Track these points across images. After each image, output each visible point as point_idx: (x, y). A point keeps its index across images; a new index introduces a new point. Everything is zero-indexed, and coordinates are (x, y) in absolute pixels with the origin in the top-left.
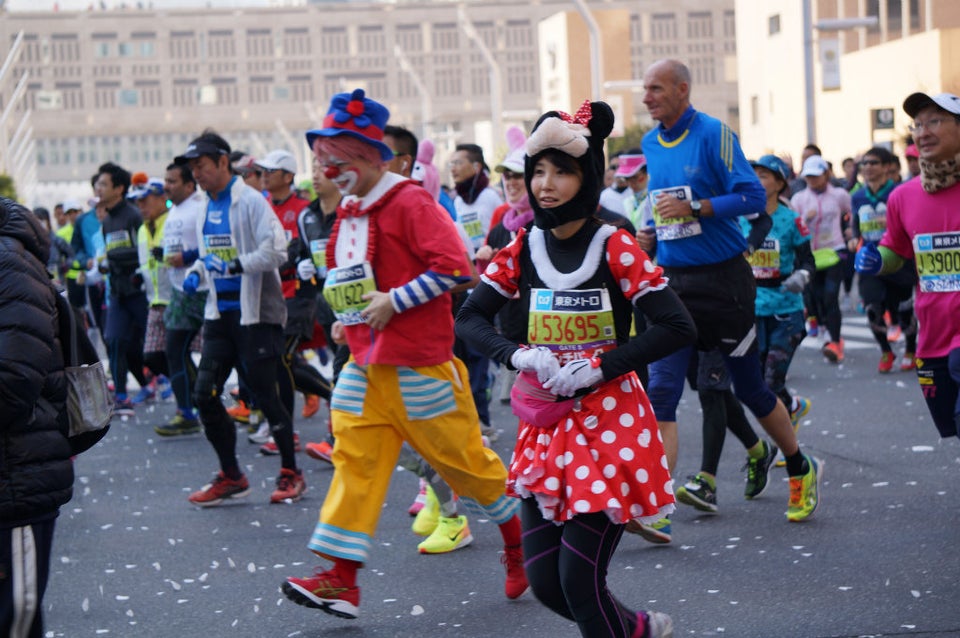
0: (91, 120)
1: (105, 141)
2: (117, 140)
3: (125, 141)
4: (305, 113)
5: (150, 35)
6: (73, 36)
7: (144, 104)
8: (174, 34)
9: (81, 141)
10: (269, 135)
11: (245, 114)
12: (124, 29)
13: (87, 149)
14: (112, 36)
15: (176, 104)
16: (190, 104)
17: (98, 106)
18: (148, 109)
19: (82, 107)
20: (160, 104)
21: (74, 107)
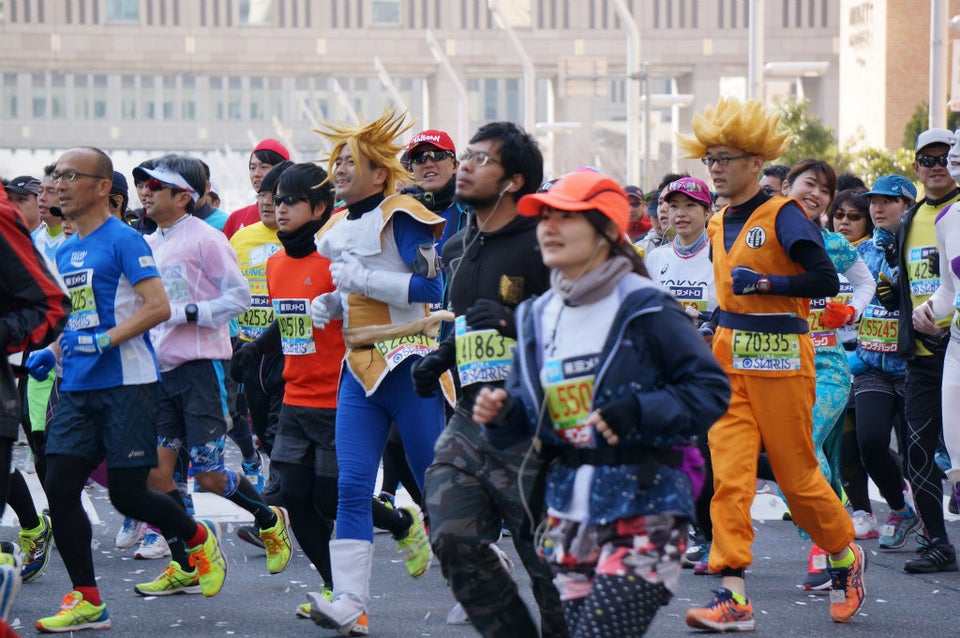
1: (80, 81)
2: (101, 80)
3: (115, 81)
4: (425, 49)
7: (150, 21)
9: (38, 78)
10: (362, 84)
11: (322, 47)
13: (48, 92)
15: (203, 22)
16: (229, 23)
17: (69, 20)
18: (156, 29)
19: (41, 19)
20: (176, 22)
21: (27, 19)
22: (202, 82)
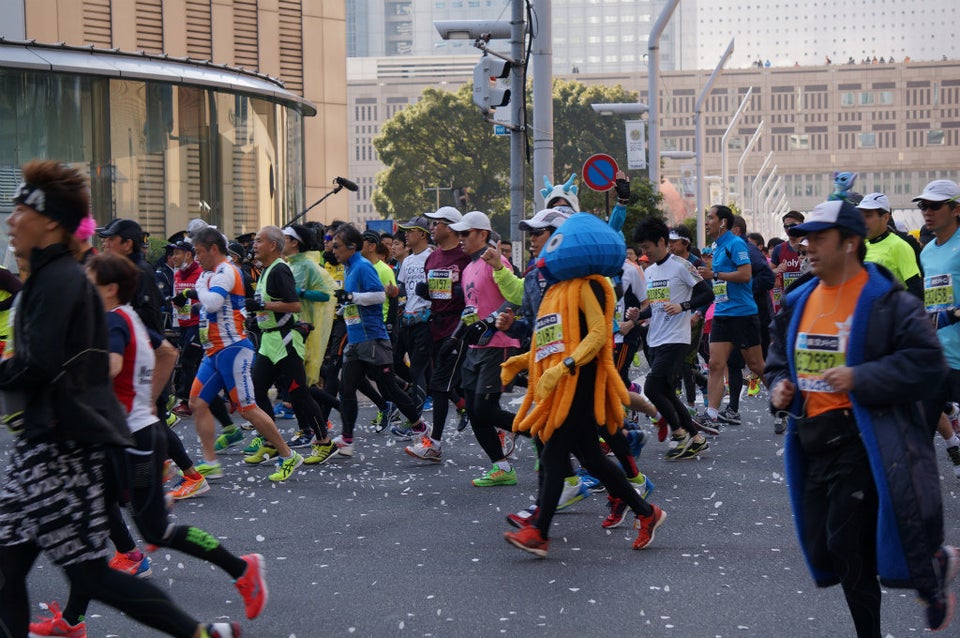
0: (833, 158)
5: (890, 86)
6: (824, 88)
7: (880, 146)
8: (910, 84)
12: (867, 80)
14: (858, 87)
15: (908, 145)
16: (922, 145)
17: (840, 147)
18: (884, 149)
19: (826, 148)
20: (894, 145)
21: (820, 148)
22: (915, 175)
